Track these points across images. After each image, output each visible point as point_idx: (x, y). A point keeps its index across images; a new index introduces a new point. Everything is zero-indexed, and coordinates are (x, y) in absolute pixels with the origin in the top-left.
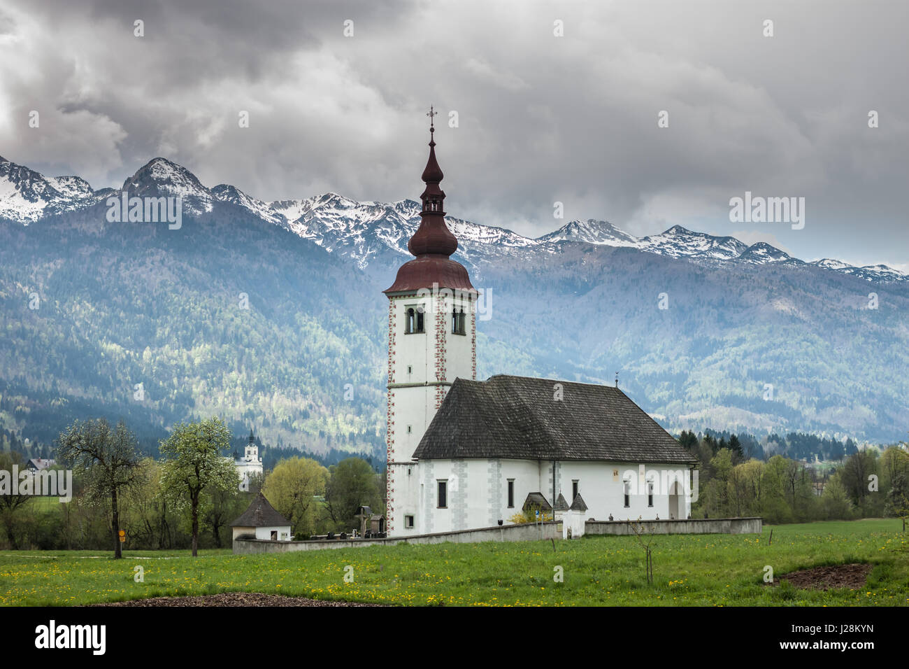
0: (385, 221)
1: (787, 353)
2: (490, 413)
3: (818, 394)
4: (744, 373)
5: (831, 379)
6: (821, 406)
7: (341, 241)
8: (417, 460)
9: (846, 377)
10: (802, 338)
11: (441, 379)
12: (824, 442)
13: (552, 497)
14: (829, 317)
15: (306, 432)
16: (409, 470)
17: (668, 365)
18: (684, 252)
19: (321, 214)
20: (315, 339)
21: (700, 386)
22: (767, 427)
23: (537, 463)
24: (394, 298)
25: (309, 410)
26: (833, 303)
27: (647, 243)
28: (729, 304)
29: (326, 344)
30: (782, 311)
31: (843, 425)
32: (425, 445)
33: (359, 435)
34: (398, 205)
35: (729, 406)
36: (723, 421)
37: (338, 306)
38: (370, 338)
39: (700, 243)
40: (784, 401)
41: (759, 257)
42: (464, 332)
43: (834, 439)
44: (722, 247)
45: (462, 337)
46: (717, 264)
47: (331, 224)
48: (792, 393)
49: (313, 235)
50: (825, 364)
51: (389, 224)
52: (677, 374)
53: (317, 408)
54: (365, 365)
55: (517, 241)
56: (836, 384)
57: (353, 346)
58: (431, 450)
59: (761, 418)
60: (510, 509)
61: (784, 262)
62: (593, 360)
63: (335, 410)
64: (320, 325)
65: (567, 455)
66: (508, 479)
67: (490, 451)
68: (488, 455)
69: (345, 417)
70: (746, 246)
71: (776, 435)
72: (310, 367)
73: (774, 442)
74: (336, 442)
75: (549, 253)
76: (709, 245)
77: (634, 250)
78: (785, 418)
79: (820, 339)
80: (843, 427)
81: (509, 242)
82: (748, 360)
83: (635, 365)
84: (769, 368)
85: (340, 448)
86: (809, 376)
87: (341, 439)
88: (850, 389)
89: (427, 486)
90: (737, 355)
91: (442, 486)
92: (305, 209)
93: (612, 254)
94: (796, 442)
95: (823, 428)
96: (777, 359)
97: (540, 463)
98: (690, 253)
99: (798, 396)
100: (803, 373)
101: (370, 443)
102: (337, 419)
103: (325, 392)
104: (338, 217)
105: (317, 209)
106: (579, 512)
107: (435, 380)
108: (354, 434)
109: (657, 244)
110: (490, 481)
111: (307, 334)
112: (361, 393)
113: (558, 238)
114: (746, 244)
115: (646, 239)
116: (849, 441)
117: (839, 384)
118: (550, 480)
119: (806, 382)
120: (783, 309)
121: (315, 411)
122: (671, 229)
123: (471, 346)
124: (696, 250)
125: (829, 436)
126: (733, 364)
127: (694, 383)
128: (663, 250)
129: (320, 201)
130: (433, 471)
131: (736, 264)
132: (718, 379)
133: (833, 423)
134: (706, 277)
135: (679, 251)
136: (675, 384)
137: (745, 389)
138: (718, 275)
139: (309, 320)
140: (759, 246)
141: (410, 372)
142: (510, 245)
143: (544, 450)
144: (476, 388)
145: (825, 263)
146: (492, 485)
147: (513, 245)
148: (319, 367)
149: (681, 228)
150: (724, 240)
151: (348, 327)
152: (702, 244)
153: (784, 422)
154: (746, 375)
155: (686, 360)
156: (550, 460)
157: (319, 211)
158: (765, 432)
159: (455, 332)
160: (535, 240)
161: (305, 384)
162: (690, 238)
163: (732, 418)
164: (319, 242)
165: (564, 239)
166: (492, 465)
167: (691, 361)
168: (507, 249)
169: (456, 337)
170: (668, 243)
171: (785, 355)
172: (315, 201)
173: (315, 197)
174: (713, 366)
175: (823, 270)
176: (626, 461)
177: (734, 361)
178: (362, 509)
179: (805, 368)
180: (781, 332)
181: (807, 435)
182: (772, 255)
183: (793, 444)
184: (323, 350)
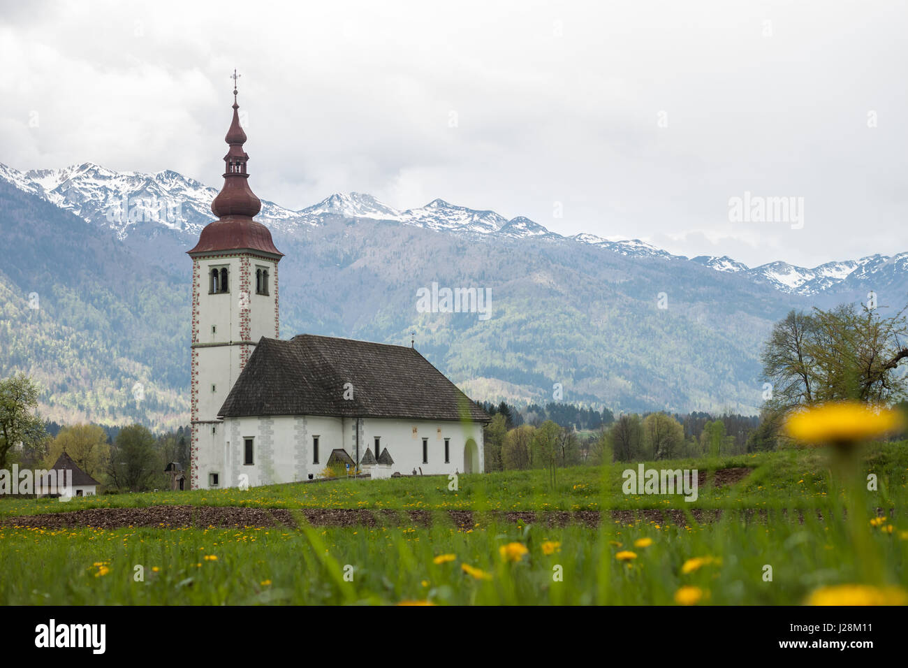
0: (144, 192)
1: (546, 326)
2: (295, 371)
3: (576, 366)
4: (504, 345)
5: (588, 350)
6: (578, 377)
7: (100, 212)
8: (222, 419)
9: (602, 349)
10: (560, 310)
11: (246, 338)
12: (582, 411)
13: (355, 453)
14: (587, 290)
15: (64, 406)
16: (214, 429)
17: (429, 337)
18: (445, 226)
19: (79, 184)
20: (73, 311)
21: (461, 357)
22: (526, 399)
23: (341, 421)
24: (198, 259)
25: (67, 384)
26: (590, 277)
27: (408, 217)
28: (489, 277)
29: (85, 316)
30: (541, 284)
31: (599, 396)
32: (231, 403)
33: (119, 408)
34: (159, 176)
35: (490, 378)
36: (483, 393)
37: (97, 277)
38: (130, 310)
39: (461, 217)
40: (542, 373)
41: (518, 231)
42: (268, 292)
43: (591, 409)
44: (482, 221)
45: (266, 297)
46: (477, 237)
47: (89, 195)
48: (550, 364)
49: (70, 205)
50: (582, 337)
51: (150, 195)
52: (438, 345)
53: (75, 381)
54: (124, 338)
55: (279, 213)
56: (592, 355)
57: (112, 318)
58: (237, 407)
59: (521, 388)
60: (315, 465)
61: (543, 236)
62: (356, 332)
63: (94, 383)
64: (78, 297)
65: (370, 412)
66: (313, 436)
67: (296, 408)
68: (294, 412)
69: (104, 391)
70: (506, 220)
71: (536, 405)
72: (68, 339)
73: (534, 412)
74: (96, 416)
75: (311, 225)
76: (470, 219)
77: (396, 223)
78: (544, 389)
79: (578, 312)
80: (599, 397)
81: (271, 214)
82: (507, 332)
83: (397, 337)
84: (528, 340)
85: (100, 421)
86: (567, 347)
87: (101, 413)
88: (606, 360)
89: (233, 443)
90: (497, 327)
91: (249, 443)
92: (62, 179)
93: (374, 227)
94: (555, 412)
95: (580, 398)
96: (535, 331)
97: (343, 420)
98: (451, 227)
99: (556, 367)
100: (560, 345)
101: (130, 417)
102: (96, 392)
103: (83, 365)
104: (96, 187)
105: (75, 178)
106: (385, 466)
107: (239, 339)
108: (113, 407)
109: (418, 217)
110: (296, 437)
111: (65, 306)
112: (122, 366)
113: (320, 211)
114: (506, 218)
115: (408, 212)
116: (606, 410)
117: (595, 356)
118: (353, 436)
119: (563, 354)
120: (542, 282)
121: (73, 385)
122: (433, 202)
123: (274, 306)
124: (457, 224)
125: (586, 406)
126: (493, 336)
127: (455, 355)
128: (425, 224)
129: (78, 171)
130: (239, 428)
131: (496, 238)
132: (479, 350)
133: (589, 394)
134: (467, 251)
135: (441, 225)
136: (436, 356)
137: (504, 360)
138: (479, 248)
139: (67, 292)
140: (519, 220)
141: (214, 331)
142: (272, 217)
143: (348, 408)
144: (281, 347)
145: (583, 237)
146: (298, 442)
147: (276, 217)
148: (78, 340)
149: (442, 201)
150: (484, 214)
151: (108, 298)
152: (463, 217)
153: (543, 393)
154: (506, 347)
155: (448, 332)
156: (354, 417)
157: (77, 181)
158: (524, 403)
159: (259, 292)
160: (298, 212)
161: (63, 357)
162: (451, 212)
163: (492, 390)
164: (77, 213)
165: (327, 211)
166: (298, 423)
167: (452, 334)
168: (269, 221)
169: (260, 297)
170: (429, 216)
171: (543, 327)
172: (72, 170)
173: (73, 167)
174: (473, 338)
175: (581, 245)
176: (424, 418)
177: (494, 333)
178: (172, 466)
179: (563, 339)
180: (540, 304)
181: (566, 405)
182: (531, 229)
183: (552, 413)
184: (81, 322)
